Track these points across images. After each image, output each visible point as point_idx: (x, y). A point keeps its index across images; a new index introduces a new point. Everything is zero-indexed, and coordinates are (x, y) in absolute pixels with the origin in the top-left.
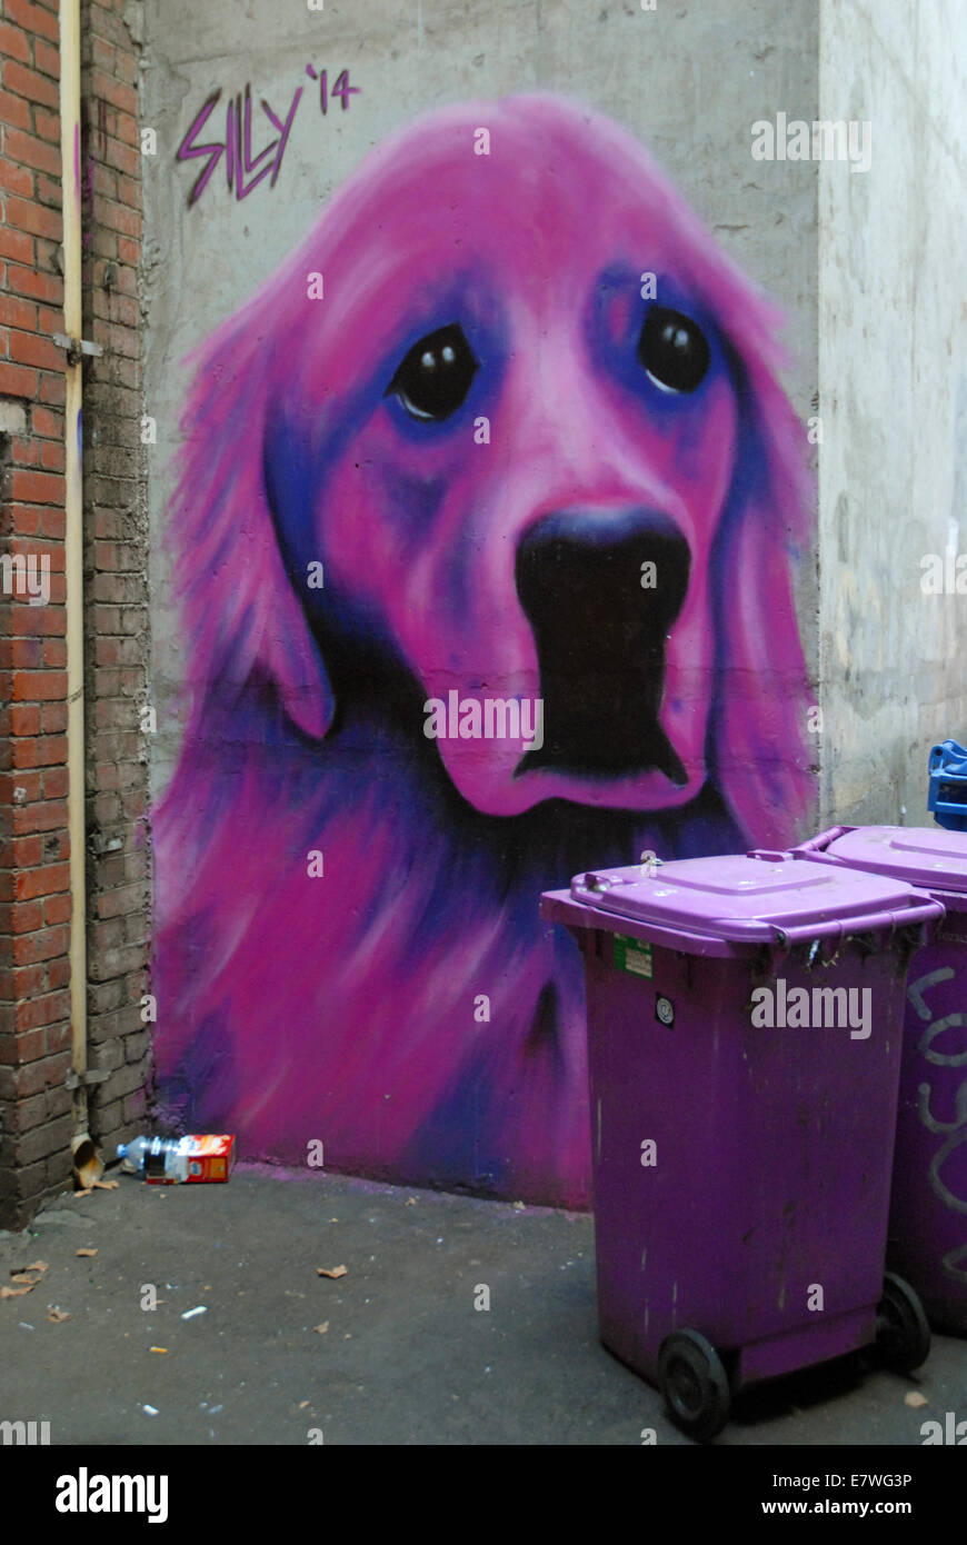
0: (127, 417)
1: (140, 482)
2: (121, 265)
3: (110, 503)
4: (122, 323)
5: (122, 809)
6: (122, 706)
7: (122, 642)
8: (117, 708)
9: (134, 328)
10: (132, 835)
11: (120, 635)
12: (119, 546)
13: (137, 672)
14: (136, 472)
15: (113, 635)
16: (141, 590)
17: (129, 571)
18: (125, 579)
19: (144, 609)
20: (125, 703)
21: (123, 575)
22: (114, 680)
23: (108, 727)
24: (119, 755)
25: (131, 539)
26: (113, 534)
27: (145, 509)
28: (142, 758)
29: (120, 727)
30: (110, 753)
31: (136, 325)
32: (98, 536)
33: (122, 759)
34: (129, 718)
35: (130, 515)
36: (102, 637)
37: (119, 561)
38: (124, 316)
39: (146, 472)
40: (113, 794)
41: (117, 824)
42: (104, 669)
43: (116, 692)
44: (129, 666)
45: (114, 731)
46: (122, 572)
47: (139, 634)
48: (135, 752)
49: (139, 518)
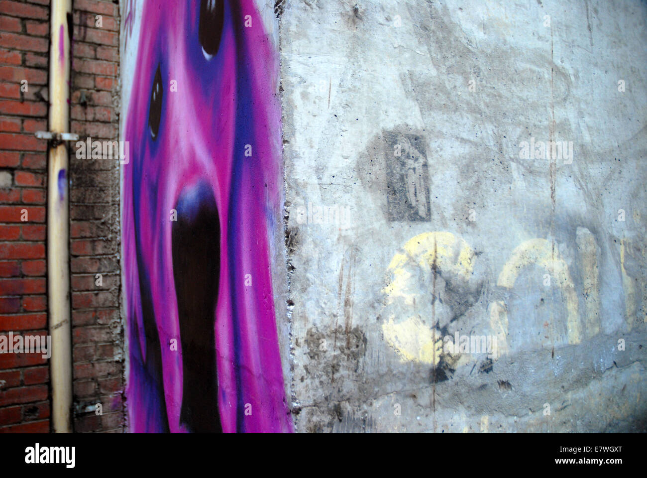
0: (101, 170)
1: (113, 205)
2: (98, 91)
3: (84, 218)
4: (98, 121)
5: (98, 388)
6: (98, 330)
7: (97, 295)
8: (93, 331)
9: (109, 122)
10: (109, 402)
11: (94, 290)
12: (94, 241)
13: (112, 311)
14: (110, 199)
15: (88, 290)
16: (115, 264)
17: (104, 254)
18: (100, 259)
19: (116, 275)
20: (101, 328)
21: (98, 257)
22: (90, 316)
23: (84, 342)
24: (95, 358)
25: (104, 236)
26: (88, 234)
27: (117, 219)
28: (117, 358)
29: (96, 342)
30: (88, 358)
31: (111, 120)
32: (74, 236)
33: (98, 360)
34: (104, 336)
35: (103, 223)
36: (78, 293)
37: (94, 249)
38: (98, 116)
39: (117, 199)
40: (90, 380)
41: (95, 396)
42: (80, 310)
43: (92, 321)
44: (103, 308)
45: (90, 344)
46: (97, 255)
47: (113, 289)
48: (112, 355)
49: (112, 225)
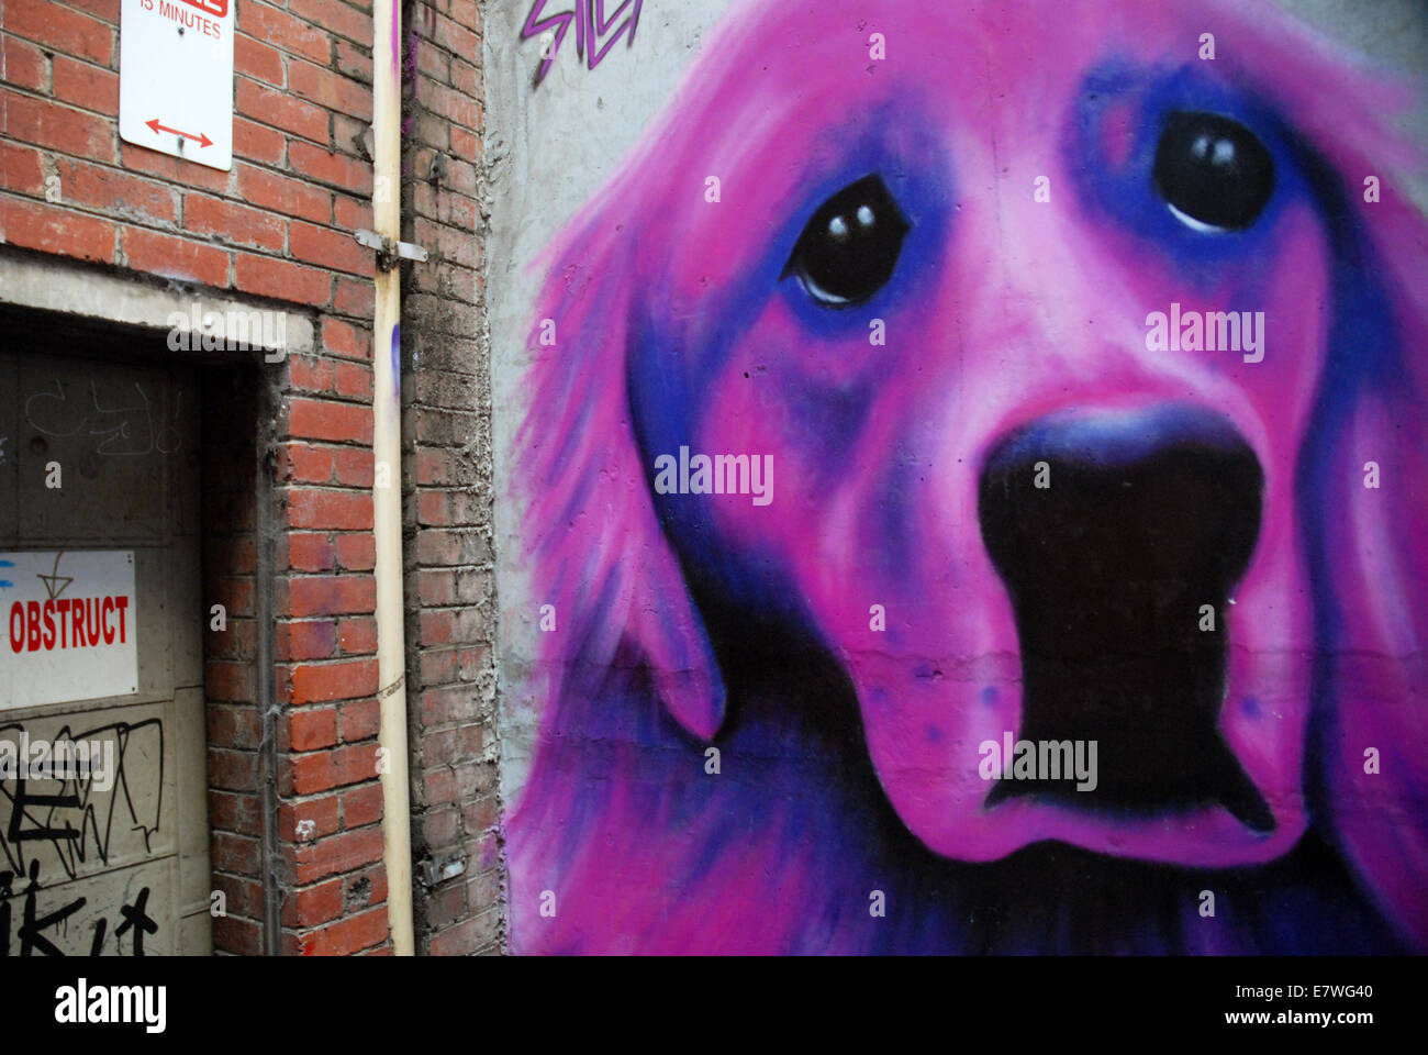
0: (462, 337)
1: (481, 416)
2: (455, 158)
3: (438, 442)
4: (455, 225)
5: (462, 824)
6: (459, 695)
7: (458, 614)
8: (453, 698)
9: (472, 233)
10: (478, 853)
11: (455, 605)
12: (452, 495)
13: (480, 650)
14: (475, 403)
15: (444, 606)
16: (485, 547)
17: (467, 525)
18: (461, 535)
19: (488, 571)
20: (464, 690)
21: (460, 530)
22: (448, 663)
23: (439, 723)
24: (456, 756)
25: (469, 485)
26: (443, 479)
27: (488, 449)
28: (489, 756)
29: (458, 722)
30: (444, 756)
31: (475, 228)
32: (421, 482)
33: (460, 761)
34: (469, 709)
35: (467, 455)
36: (430, 610)
37: (453, 513)
38: (457, 216)
39: (488, 404)
40: (449, 807)
41: (456, 843)
42: (434, 650)
43: (450, 676)
44: (468, 644)
45: (449, 726)
46: (457, 526)
47: (482, 602)
48: (480, 749)
49: (480, 459)
